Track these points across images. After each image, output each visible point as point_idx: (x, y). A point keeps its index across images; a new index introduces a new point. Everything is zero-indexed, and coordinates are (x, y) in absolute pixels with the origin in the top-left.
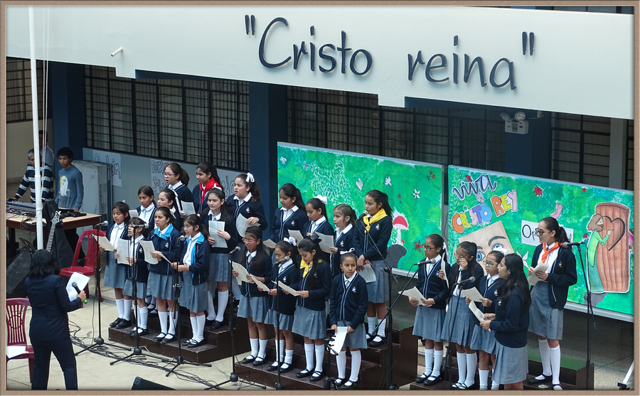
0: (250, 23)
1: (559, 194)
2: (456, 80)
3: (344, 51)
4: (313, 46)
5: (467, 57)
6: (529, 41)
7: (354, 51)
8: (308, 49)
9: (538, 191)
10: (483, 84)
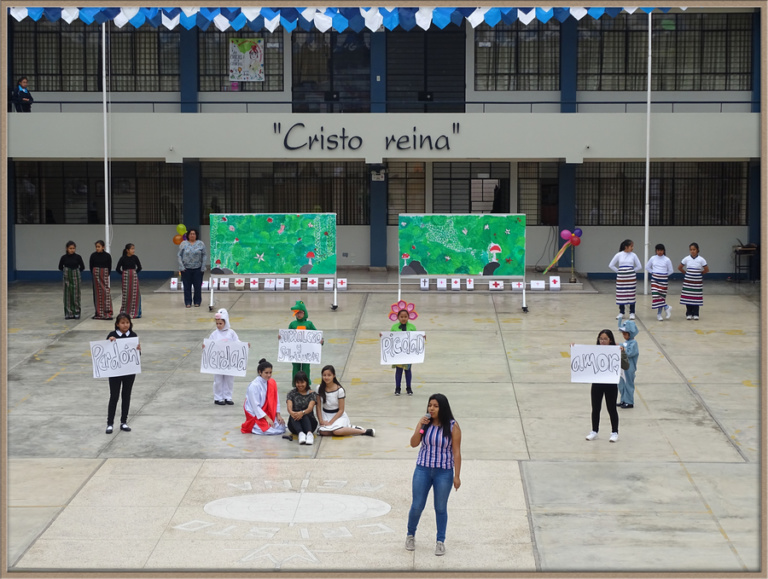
0: (277, 127)
1: (283, 219)
2: (415, 147)
3: (343, 138)
4: (322, 137)
5: (421, 136)
6: (456, 127)
7: (350, 137)
8: (319, 138)
9: (270, 220)
10: (431, 148)
